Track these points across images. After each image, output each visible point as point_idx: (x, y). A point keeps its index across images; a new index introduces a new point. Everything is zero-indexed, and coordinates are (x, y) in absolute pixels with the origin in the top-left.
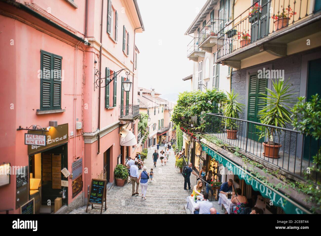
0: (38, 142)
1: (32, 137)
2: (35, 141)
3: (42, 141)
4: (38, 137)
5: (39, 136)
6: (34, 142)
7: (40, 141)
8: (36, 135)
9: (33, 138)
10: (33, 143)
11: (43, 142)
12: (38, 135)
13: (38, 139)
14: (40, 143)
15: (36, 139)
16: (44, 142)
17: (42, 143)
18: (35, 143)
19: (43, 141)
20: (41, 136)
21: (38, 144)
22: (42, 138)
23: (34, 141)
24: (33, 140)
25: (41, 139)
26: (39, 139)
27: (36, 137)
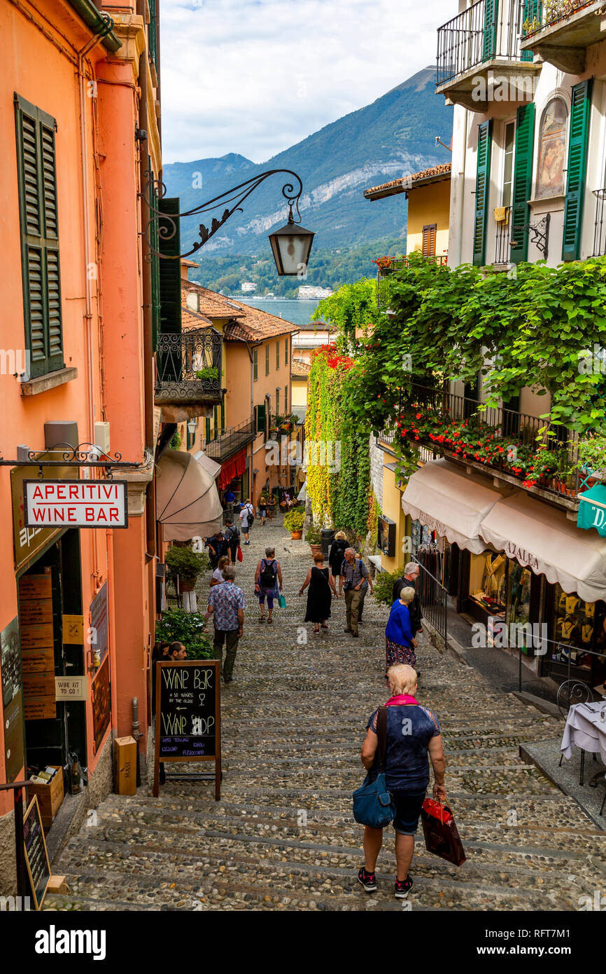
0: (87, 514)
1: (59, 492)
2: (75, 509)
3: (106, 509)
4: (87, 490)
5: (91, 487)
6: (70, 514)
7: (97, 508)
8: (80, 486)
9: (65, 498)
10: (63, 518)
11: (111, 509)
12: (85, 485)
13: (88, 499)
14: (99, 517)
15: (81, 500)
16: (116, 509)
17: (108, 516)
18: (71, 517)
19: (112, 506)
20: (101, 486)
21: (87, 520)
22: (108, 496)
23: (69, 509)
24: (66, 507)
25: (104, 498)
26: (95, 499)
27: (80, 494)
